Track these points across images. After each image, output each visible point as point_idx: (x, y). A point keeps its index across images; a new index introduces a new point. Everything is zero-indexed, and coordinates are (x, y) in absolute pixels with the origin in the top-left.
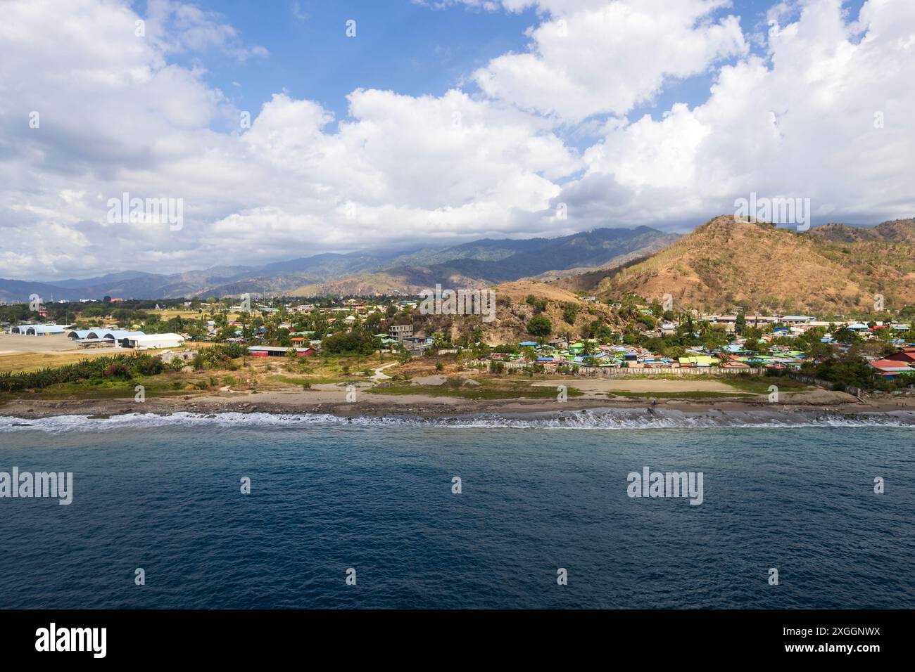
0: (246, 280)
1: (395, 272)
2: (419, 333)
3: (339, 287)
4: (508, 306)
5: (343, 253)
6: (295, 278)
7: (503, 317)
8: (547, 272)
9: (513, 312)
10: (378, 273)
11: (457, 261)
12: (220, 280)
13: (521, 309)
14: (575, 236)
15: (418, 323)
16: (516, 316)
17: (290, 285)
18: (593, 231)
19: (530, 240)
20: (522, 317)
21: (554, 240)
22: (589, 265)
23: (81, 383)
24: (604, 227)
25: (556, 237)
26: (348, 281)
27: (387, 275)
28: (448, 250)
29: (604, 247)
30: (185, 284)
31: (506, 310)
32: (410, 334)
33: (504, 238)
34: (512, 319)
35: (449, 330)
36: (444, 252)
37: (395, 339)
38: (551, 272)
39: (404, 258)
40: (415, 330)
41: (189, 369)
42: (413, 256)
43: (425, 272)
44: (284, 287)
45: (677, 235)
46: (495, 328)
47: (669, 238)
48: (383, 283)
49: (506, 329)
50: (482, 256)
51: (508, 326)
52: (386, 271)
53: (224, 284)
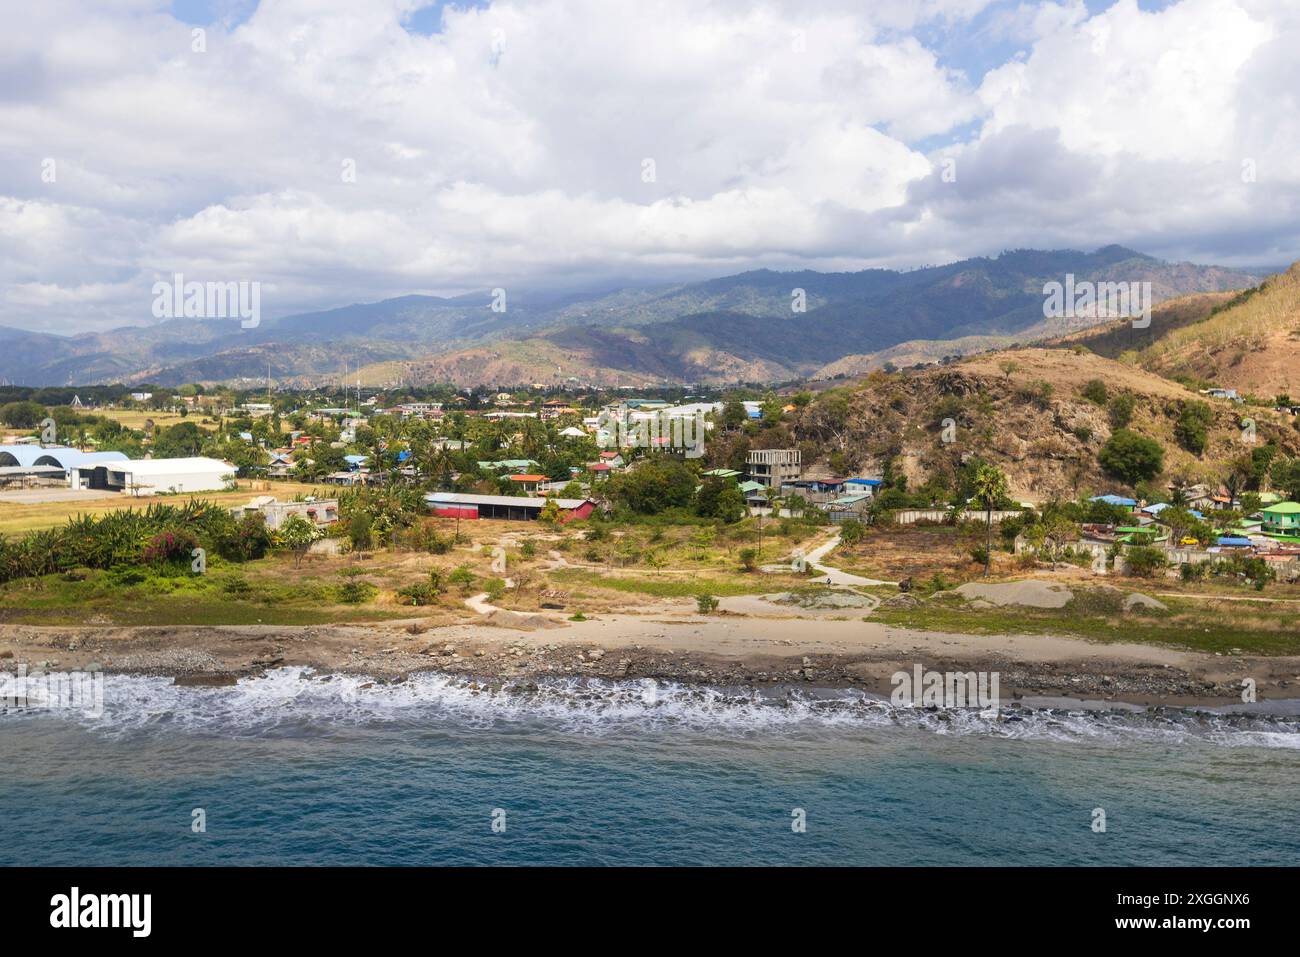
0: (239, 349)
1: (566, 339)
2: (813, 468)
3: (448, 368)
4: (1044, 406)
5: (446, 295)
6: (347, 349)
7: (1034, 433)
8: (904, 345)
9: (1058, 422)
10: (530, 341)
11: (703, 316)
12: (182, 349)
13: (1079, 415)
14: (959, 267)
15: (810, 444)
16: (1068, 431)
17: (336, 363)
18: (1001, 256)
19: (858, 274)
20: (1083, 435)
21: (913, 273)
22: (994, 331)
23: (83, 577)
24: (1027, 248)
25: (915, 269)
26: (468, 355)
27: (548, 343)
28: (679, 293)
29: (1027, 291)
30: (106, 357)
31: (1039, 417)
32: (795, 470)
33: (800, 269)
34: (1057, 437)
35: (895, 464)
36: (669, 297)
37: (761, 481)
38: (913, 343)
39: (582, 309)
40: (807, 460)
41: (330, 547)
42: (601, 304)
43: (632, 339)
44: (322, 366)
45: (1193, 266)
46: (1015, 460)
47: (1174, 273)
48: (541, 361)
49: (1044, 463)
50: (755, 307)
51: (1048, 456)
52: (546, 338)
53: (192, 358)
